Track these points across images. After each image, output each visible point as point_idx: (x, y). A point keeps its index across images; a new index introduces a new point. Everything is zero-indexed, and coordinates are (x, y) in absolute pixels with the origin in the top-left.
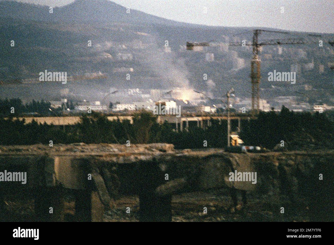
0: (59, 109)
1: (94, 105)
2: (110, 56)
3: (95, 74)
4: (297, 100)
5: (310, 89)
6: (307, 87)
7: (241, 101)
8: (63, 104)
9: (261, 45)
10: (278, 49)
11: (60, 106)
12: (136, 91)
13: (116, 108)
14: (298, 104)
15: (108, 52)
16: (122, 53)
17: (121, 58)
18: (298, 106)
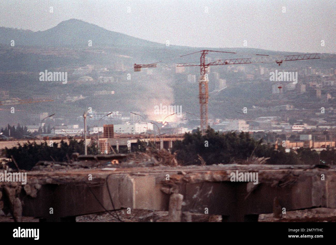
0: (36, 133)
1: (72, 128)
2: (91, 79)
3: (76, 98)
4: (278, 120)
5: (291, 109)
6: (288, 107)
7: (220, 122)
8: (40, 129)
9: (208, 65)
10: (260, 70)
11: (37, 130)
12: (116, 114)
13: (93, 131)
14: (278, 124)
15: (89, 75)
16: (104, 76)
17: (103, 80)
18: (278, 126)
